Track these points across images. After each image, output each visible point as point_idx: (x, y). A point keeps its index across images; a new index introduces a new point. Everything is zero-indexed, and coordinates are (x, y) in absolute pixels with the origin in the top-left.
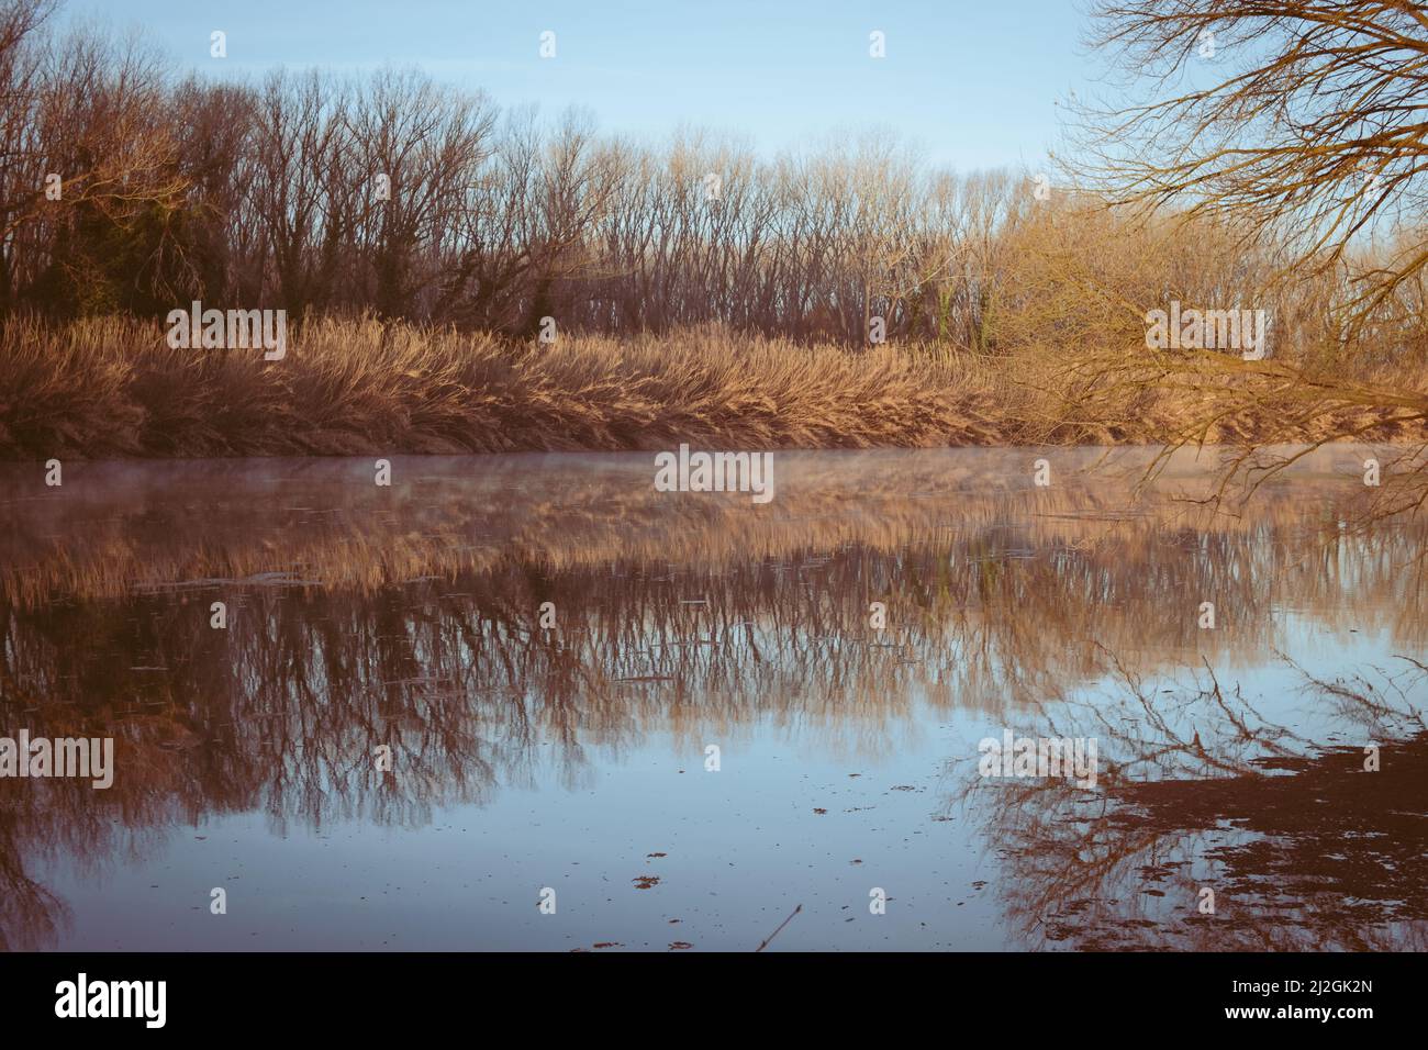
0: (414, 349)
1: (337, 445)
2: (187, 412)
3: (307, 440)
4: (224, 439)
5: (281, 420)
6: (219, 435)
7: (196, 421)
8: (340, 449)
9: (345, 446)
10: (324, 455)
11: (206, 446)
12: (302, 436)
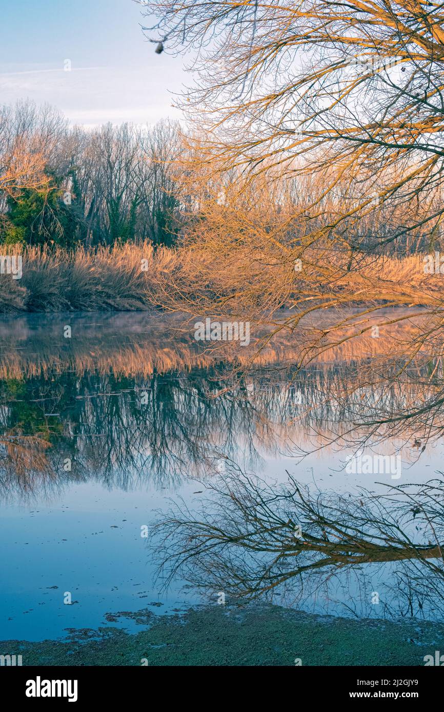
0: (168, 259)
1: (128, 306)
2: (50, 290)
3: (113, 303)
4: (69, 303)
5: (99, 294)
6: (67, 301)
7: (55, 294)
8: (129, 308)
9: (131, 307)
10: (121, 311)
11: (60, 306)
12: (110, 301)
